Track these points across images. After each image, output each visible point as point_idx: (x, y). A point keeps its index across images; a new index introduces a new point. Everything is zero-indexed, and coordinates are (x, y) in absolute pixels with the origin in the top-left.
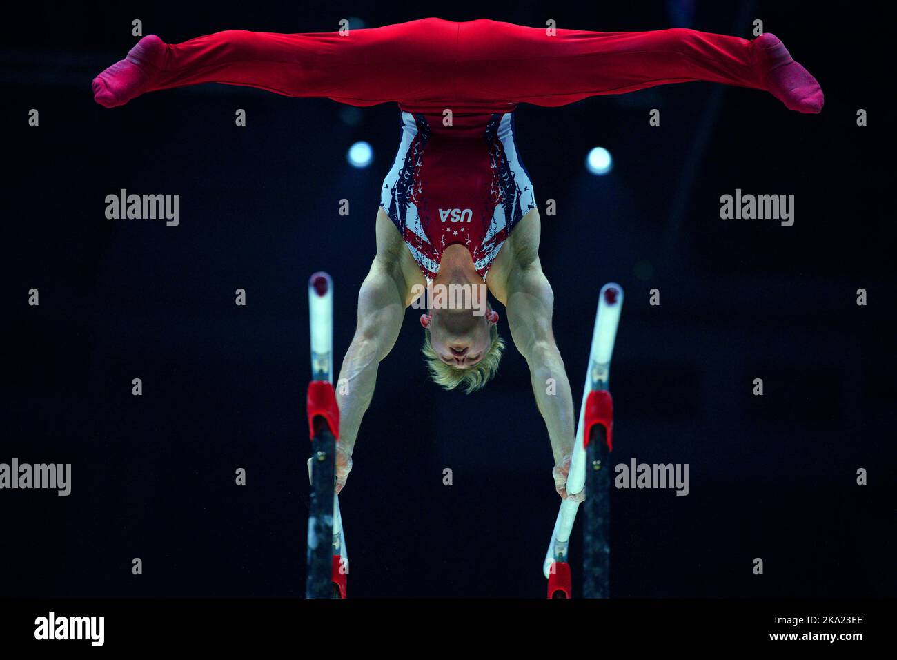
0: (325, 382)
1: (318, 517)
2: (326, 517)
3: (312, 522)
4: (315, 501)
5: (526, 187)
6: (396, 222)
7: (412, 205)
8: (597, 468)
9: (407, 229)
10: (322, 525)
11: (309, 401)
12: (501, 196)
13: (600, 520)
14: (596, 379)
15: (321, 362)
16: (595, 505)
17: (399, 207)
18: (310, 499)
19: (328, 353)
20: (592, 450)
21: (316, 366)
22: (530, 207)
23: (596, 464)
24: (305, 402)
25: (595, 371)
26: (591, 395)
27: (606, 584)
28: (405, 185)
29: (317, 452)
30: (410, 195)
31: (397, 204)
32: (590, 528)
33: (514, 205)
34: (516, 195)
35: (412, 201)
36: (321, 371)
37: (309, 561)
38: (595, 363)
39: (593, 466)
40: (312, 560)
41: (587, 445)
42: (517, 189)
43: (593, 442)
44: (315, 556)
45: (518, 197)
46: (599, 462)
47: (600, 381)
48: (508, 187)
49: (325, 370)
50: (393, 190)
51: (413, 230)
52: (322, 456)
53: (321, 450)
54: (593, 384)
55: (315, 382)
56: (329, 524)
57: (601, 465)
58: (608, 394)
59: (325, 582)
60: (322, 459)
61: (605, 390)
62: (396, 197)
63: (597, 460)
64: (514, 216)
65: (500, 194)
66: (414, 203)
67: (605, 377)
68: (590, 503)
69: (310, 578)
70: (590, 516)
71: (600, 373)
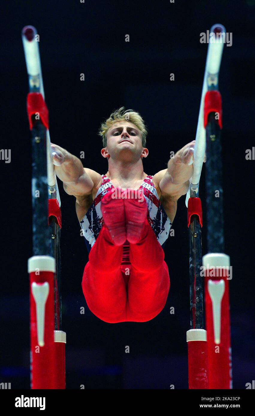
0: (38, 93)
1: (37, 178)
2: (43, 179)
3: (34, 181)
4: (35, 168)
5: (86, 232)
6: (164, 212)
7: (153, 219)
8: (213, 140)
9: (158, 206)
10: (41, 183)
11: (29, 106)
12: (100, 223)
13: (216, 172)
14: (210, 83)
15: (34, 81)
16: (212, 162)
17: (160, 220)
18: (32, 167)
19: (39, 75)
20: (209, 128)
21: (32, 83)
22: (83, 222)
23: (212, 137)
24: (26, 106)
25: (209, 79)
26: (208, 94)
27: (221, 211)
28: (155, 230)
29: (34, 137)
30: (153, 224)
31: (161, 221)
32: (210, 177)
33: (92, 219)
34: (92, 226)
35: (152, 221)
36: (35, 86)
37: (34, 205)
38: (209, 75)
39: (210, 138)
40: (36, 205)
41: (206, 126)
42: (92, 229)
43: (210, 124)
44: (37, 203)
45: (91, 225)
46: (214, 136)
47: (213, 85)
48: (97, 229)
49: (37, 85)
50: (164, 230)
51: (154, 205)
52: (38, 140)
53: (38, 136)
54: (209, 87)
55: (31, 93)
56: (45, 182)
57: (216, 138)
58: (218, 92)
59: (44, 218)
60: (38, 141)
61: (216, 91)
62: (161, 225)
63: (212, 134)
64: (91, 214)
65: (101, 223)
66: (151, 219)
67: (216, 82)
68: (209, 162)
69: (35, 216)
70: (210, 170)
71: (212, 80)
